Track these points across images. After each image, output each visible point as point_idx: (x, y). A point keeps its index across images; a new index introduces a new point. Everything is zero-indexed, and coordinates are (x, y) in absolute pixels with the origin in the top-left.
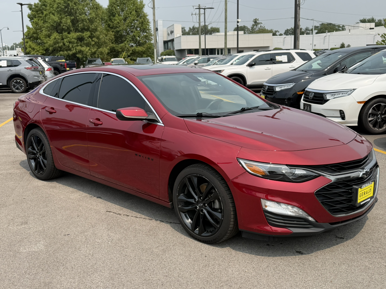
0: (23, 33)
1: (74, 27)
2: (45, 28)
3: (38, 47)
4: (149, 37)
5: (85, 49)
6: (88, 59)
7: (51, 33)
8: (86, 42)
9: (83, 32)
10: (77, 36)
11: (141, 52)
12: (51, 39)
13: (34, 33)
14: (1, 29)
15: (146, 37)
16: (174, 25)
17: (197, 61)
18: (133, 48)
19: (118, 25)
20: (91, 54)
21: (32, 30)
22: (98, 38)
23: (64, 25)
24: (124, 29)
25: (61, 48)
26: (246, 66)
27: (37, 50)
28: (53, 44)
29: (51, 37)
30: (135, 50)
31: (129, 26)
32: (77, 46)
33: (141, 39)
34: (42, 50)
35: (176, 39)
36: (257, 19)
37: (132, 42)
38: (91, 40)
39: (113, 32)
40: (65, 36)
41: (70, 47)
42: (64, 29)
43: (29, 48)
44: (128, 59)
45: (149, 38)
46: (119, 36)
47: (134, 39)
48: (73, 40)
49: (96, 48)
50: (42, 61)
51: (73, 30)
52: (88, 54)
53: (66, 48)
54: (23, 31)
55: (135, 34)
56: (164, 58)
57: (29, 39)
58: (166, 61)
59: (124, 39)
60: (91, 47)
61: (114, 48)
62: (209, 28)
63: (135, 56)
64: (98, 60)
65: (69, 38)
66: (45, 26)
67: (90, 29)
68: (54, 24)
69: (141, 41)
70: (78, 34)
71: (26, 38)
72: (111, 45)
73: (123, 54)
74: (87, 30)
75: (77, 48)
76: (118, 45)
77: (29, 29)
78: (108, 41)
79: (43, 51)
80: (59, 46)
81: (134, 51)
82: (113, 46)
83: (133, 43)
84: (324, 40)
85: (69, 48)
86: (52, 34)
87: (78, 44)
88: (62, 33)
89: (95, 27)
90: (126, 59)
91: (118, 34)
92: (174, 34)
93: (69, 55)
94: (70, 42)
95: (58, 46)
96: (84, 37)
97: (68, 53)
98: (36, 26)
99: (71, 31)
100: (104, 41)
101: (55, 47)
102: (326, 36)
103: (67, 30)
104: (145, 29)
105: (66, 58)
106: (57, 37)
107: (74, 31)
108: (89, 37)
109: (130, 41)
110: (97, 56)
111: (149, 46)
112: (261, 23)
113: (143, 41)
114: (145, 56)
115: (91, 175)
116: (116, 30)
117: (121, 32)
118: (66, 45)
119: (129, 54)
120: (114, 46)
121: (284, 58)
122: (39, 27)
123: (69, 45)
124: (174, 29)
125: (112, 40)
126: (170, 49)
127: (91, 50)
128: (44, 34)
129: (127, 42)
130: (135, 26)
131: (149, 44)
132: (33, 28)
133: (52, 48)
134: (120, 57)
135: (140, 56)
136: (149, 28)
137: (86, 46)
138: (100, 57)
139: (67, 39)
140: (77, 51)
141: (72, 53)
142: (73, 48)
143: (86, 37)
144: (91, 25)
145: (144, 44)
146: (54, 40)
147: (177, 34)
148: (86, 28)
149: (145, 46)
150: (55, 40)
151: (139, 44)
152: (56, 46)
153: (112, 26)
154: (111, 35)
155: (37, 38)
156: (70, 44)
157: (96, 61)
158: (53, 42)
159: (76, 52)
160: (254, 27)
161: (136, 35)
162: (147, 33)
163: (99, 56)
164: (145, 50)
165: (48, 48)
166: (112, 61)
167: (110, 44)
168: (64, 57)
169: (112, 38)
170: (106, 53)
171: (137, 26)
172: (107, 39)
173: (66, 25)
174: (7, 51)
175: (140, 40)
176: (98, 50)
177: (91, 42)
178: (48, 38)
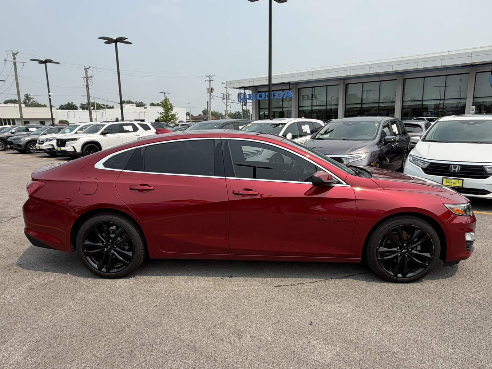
26: (100, 134)
36: (28, 94)
84: (102, 115)
102: (103, 112)
112: (33, 98)
121: (130, 128)
160: (26, 101)
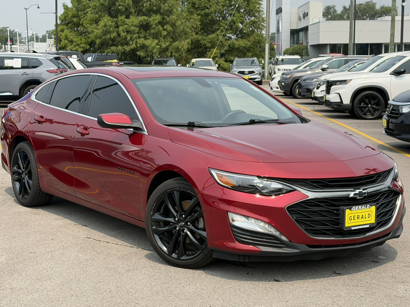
0: (56, 16)
1: (137, 7)
2: (90, 9)
3: (79, 38)
4: (259, 23)
5: (151, 43)
6: (155, 60)
7: (100, 16)
8: (153, 31)
9: (150, 16)
10: (140, 22)
11: (242, 49)
12: (100, 26)
13: (74, 16)
14: (27, 8)
15: (254, 23)
16: (310, 3)
17: (327, 65)
18: (230, 42)
19: (207, 3)
20: (160, 52)
21: (70, 12)
22: (173, 25)
23: (121, 3)
24: (217, 10)
25: (113, 40)
26: (390, 74)
27: (77, 44)
28: (102, 35)
29: (99, 23)
30: (233, 44)
31: (225, 6)
32: (139, 37)
33: (244, 27)
34: (84, 43)
35: (311, 26)
37: (228, 32)
38: (161, 28)
39: (198, 15)
40: (121, 22)
41: (127, 39)
42: (121, 11)
43: (64, 40)
44: (220, 59)
45: (259, 25)
46: (208, 22)
47: (232, 27)
48: (132, 28)
49: (169, 42)
50: (77, 60)
51: (135, 12)
52: (155, 51)
53: (121, 42)
54: (56, 13)
55: (235, 19)
56: (281, 59)
57: (66, 25)
58: (284, 64)
59: (216, 27)
60: (161, 40)
61: (199, 41)
62: (378, 7)
63: (232, 56)
64: (170, 61)
65: (127, 24)
66: (92, 5)
67: (162, 11)
68: (106, 3)
69: (244, 30)
70: (141, 18)
71: (61, 24)
72: (195, 36)
73: (214, 51)
74: (157, 12)
75: (139, 41)
76: (205, 37)
77: (67, 10)
78: (190, 30)
79: (85, 46)
80: (111, 37)
81: (231, 46)
82: (197, 38)
83: (231, 33)
85: (126, 41)
86: (101, 19)
87: (141, 35)
88: (117, 17)
89: (170, 7)
90: (217, 59)
91: (206, 19)
92: (309, 18)
93: (126, 52)
94: (128, 32)
95: (109, 38)
96: (151, 23)
97: (124, 49)
98: (78, 5)
99: (131, 13)
100: (184, 30)
101: (105, 39)
103: (125, 12)
104: (252, 11)
105: (120, 57)
106: (108, 23)
107: (136, 14)
108: (160, 23)
109: (227, 30)
110: (170, 54)
111: (257, 38)
113: (249, 30)
114: (250, 54)
115: (76, 197)
116: (204, 11)
117: (211, 15)
118: (121, 35)
119: (222, 51)
120: (200, 37)
122: (83, 7)
123: (126, 37)
124: (309, 10)
125: (196, 28)
126: (301, 44)
127: (160, 45)
128: (88, 18)
129: (221, 33)
130: (236, 6)
131: (258, 35)
132: (73, 9)
133: (100, 40)
134: (208, 56)
135: (241, 55)
136: (261, 9)
137: (153, 38)
138: (174, 56)
139: (123, 26)
140: (138, 45)
141: (130, 49)
142: (133, 41)
143: (153, 23)
144: (164, 4)
145: (249, 36)
146: (104, 28)
147: (314, 19)
148: (155, 8)
149: (252, 39)
150: (106, 28)
151: (242, 35)
152: (106, 37)
153: (198, 6)
154: (195, 20)
155: (78, 25)
156: (128, 34)
157: (168, 62)
158: (102, 31)
159: (136, 47)
161: (237, 20)
162: (255, 16)
163: (173, 54)
164: (251, 45)
165: (93, 41)
166: (193, 63)
167: (192, 35)
168: (117, 55)
169: (196, 25)
170: (184, 50)
171: (239, 5)
172: (188, 27)
173: (123, 4)
174: (35, 43)
175: (242, 29)
176: (172, 45)
177: (161, 32)
178: (95, 25)
